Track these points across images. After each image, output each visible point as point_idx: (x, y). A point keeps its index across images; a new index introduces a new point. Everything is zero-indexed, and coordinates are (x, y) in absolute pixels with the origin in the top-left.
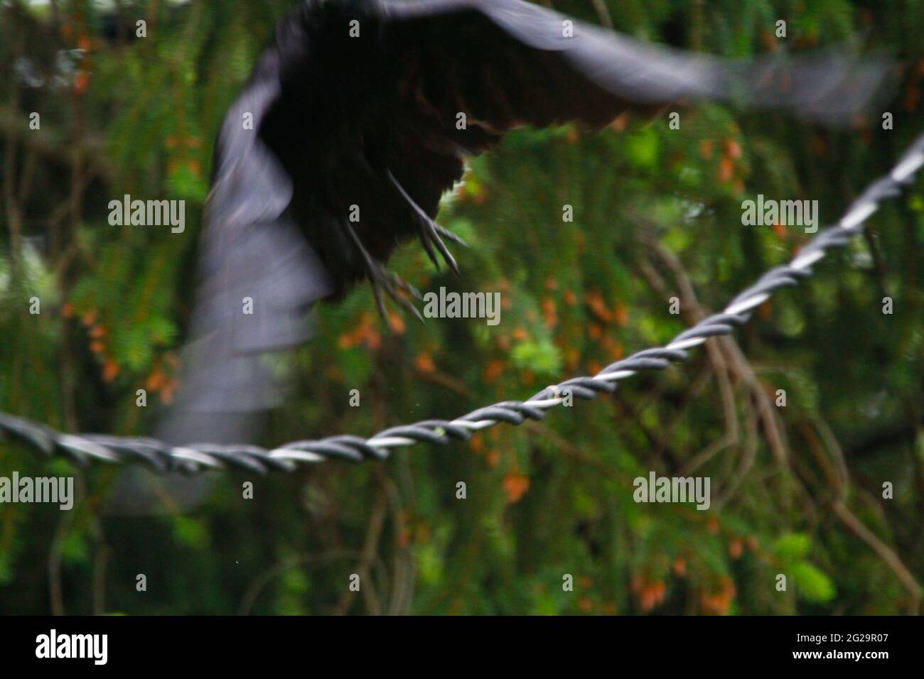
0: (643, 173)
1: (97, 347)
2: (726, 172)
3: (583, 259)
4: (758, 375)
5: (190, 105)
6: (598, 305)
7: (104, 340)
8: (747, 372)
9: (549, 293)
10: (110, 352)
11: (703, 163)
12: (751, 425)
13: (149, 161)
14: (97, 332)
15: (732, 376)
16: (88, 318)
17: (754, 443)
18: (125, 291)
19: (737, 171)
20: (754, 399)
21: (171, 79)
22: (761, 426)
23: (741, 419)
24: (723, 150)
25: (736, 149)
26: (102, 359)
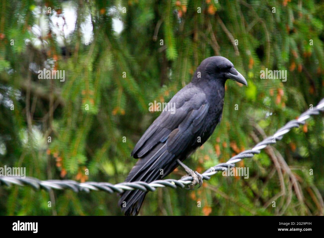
0: (250, 101)
1: (59, 165)
2: (279, 100)
3: (229, 131)
4: (292, 171)
5: (90, 80)
6: (235, 147)
7: (61, 162)
8: (288, 170)
9: (217, 143)
10: (63, 167)
11: (271, 97)
12: (290, 188)
13: (76, 99)
14: (58, 160)
15: (283, 171)
16: (55, 155)
17: (291, 195)
18: (69, 145)
19: (282, 100)
20: (291, 179)
21: (84, 70)
22: (293, 188)
23: (286, 186)
24: (278, 93)
25: (282, 92)
26: (60, 169)
